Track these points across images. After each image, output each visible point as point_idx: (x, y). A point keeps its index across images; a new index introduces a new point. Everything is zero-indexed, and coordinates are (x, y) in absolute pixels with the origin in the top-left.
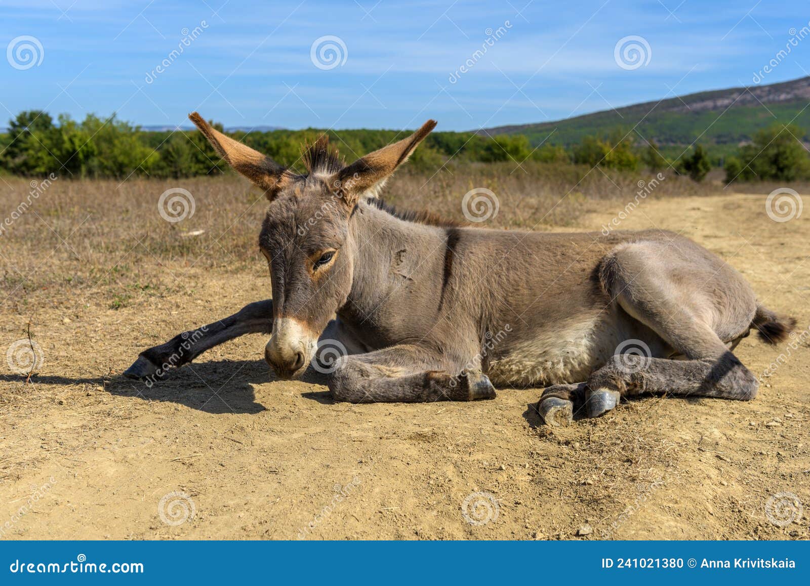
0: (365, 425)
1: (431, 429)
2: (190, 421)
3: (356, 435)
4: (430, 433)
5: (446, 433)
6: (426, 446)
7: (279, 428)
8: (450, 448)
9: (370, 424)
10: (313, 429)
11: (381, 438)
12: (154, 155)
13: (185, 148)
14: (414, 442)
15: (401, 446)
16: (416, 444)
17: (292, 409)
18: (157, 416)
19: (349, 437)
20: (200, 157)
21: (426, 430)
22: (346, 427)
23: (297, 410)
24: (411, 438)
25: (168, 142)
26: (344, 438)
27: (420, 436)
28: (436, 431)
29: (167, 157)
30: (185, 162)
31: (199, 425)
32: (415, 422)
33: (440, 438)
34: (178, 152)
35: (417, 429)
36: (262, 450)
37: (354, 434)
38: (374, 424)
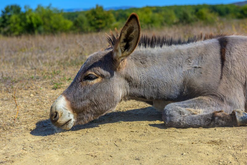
0: (184, 138)
1: (219, 139)
2: (94, 137)
3: (179, 142)
4: (219, 141)
5: (227, 140)
6: (217, 146)
7: (139, 140)
8: (230, 147)
9: (186, 137)
10: (157, 140)
11: (192, 143)
12: (70, 24)
13: (85, 19)
14: (210, 145)
15: (203, 147)
16: (212, 145)
17: (145, 131)
18: (78, 135)
19: (176, 143)
20: (93, 23)
21: (216, 139)
22: (174, 139)
23: (148, 131)
24: (208, 143)
25: (77, 16)
26: (173, 144)
27: (214, 142)
28: (222, 139)
29: (76, 24)
30: (85, 26)
31: (99, 139)
32: (210, 136)
33: (224, 143)
34: (82, 21)
35: (212, 139)
36: (131, 150)
37: (178, 142)
38: (188, 137)
